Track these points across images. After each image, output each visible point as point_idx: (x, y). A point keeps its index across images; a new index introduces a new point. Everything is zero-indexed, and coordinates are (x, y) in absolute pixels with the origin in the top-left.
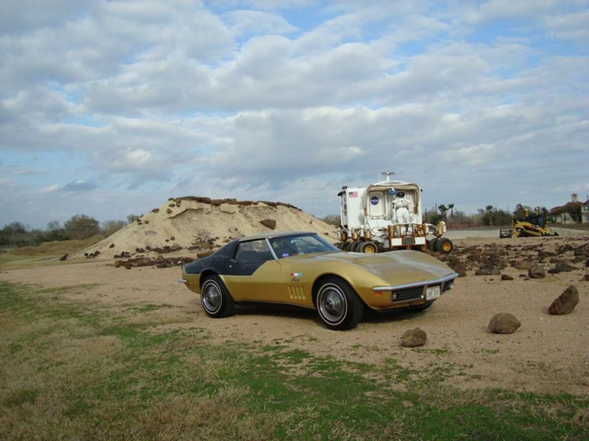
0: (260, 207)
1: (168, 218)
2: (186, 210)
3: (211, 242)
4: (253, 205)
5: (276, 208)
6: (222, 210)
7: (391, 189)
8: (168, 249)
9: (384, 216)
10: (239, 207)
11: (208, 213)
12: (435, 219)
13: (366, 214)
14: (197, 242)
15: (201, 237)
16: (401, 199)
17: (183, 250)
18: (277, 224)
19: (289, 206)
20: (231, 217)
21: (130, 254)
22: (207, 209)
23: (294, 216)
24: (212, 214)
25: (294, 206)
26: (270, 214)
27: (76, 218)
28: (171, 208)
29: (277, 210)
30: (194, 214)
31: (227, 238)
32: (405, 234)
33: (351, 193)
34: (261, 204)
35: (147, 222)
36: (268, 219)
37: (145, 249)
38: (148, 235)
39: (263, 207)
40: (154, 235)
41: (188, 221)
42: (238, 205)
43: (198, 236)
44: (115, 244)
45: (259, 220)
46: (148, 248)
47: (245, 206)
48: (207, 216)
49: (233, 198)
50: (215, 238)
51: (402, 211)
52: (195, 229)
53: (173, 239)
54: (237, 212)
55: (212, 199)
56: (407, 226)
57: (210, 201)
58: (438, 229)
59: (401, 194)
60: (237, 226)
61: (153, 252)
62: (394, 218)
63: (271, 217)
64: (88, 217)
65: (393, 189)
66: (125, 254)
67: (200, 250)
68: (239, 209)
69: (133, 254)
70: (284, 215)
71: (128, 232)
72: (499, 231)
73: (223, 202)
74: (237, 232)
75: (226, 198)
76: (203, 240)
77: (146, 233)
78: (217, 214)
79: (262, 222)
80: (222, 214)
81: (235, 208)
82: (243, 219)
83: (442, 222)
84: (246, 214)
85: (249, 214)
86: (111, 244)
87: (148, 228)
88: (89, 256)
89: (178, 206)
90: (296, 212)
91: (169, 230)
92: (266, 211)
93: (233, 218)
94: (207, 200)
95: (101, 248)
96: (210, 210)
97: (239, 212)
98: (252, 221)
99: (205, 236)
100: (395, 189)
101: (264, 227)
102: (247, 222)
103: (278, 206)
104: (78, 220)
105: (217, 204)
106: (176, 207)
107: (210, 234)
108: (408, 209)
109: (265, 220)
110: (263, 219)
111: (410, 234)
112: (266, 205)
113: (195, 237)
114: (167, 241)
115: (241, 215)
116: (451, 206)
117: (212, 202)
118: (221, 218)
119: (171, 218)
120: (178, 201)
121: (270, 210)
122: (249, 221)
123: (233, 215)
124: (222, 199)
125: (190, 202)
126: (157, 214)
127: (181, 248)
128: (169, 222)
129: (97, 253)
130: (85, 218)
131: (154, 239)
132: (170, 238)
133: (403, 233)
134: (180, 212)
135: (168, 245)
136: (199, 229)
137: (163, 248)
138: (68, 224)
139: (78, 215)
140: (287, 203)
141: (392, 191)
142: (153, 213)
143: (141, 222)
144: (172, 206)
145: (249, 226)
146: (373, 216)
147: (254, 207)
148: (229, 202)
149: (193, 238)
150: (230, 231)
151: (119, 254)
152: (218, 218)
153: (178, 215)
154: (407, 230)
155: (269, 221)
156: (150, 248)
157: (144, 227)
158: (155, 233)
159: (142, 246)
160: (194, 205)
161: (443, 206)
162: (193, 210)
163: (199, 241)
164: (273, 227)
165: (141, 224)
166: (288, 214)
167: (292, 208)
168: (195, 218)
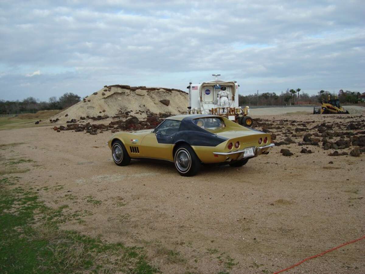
0: (161, 91)
1: (102, 98)
2: (115, 93)
3: (127, 113)
4: (156, 91)
5: (171, 92)
6: (136, 93)
7: (217, 85)
8: (100, 118)
9: (213, 102)
10: (148, 92)
11: (128, 95)
12: (287, 98)
13: (201, 101)
14: (119, 113)
15: (122, 110)
16: (223, 91)
17: (109, 118)
18: (171, 102)
19: (179, 91)
20: (142, 98)
21: (77, 121)
22: (127, 93)
23: (182, 98)
24: (130, 96)
25: (184, 91)
26: (167, 96)
27: (66, 94)
28: (105, 92)
29: (172, 94)
30: (119, 96)
31: (138, 111)
32: (222, 114)
33: (193, 87)
34: (161, 90)
35: (89, 101)
36: (165, 99)
37: (85, 118)
38: (89, 109)
39: (163, 92)
40: (93, 109)
41: (115, 100)
42: (147, 90)
43: (120, 110)
44: (68, 114)
45: (160, 100)
46: (88, 117)
47: (152, 91)
48: (127, 97)
49: (144, 86)
50: (130, 111)
51: (224, 99)
52: (119, 105)
53: (104, 111)
54: (146, 95)
55: (131, 86)
56: (224, 109)
57: (130, 88)
58: (244, 111)
59: (223, 88)
60: (145, 104)
61: (90, 119)
62: (219, 103)
63: (168, 98)
64: (74, 94)
65: (218, 85)
66: (73, 121)
67: (119, 118)
68: (147, 93)
69: (78, 121)
70: (176, 97)
71: (77, 107)
72: (313, 108)
73: (137, 88)
74: (144, 107)
75: (140, 86)
76: (123, 112)
77: (88, 108)
78: (133, 96)
79: (161, 101)
80: (136, 96)
81: (145, 92)
82: (149, 99)
83: (247, 106)
84: (152, 96)
85: (154, 96)
86: (66, 114)
87: (89, 104)
88: (52, 121)
89: (109, 91)
90: (184, 95)
91: (102, 106)
92: (164, 94)
93: (143, 99)
94: (128, 87)
95: (60, 116)
96: (129, 93)
97: (147, 94)
98: (154, 100)
99: (124, 110)
100: (219, 85)
101: (162, 104)
102: (152, 101)
103: (172, 91)
104: (67, 96)
105: (134, 89)
106: (108, 91)
107: (127, 108)
108: (228, 97)
109: (163, 100)
110: (162, 99)
111: (226, 114)
112: (165, 91)
113: (118, 110)
114: (100, 112)
115: (148, 96)
116: (299, 90)
117: (131, 88)
118: (136, 99)
119: (104, 98)
120: (110, 88)
121: (167, 94)
122: (153, 101)
123: (143, 97)
124: (137, 86)
125: (117, 88)
126: (96, 95)
127: (108, 117)
128: (103, 100)
129: (57, 120)
130: (72, 95)
131: (93, 111)
132: (102, 110)
133: (221, 113)
134: (110, 95)
135: (100, 115)
136: (122, 105)
137: (97, 117)
138: (61, 99)
139: (68, 93)
140: (179, 89)
141: (217, 86)
142: (94, 95)
143: (85, 101)
144: (106, 91)
145: (152, 104)
146: (206, 102)
147: (157, 92)
148: (141, 88)
149: (117, 111)
150: (140, 106)
151: (70, 120)
152: (133, 98)
153: (108, 97)
154: (224, 112)
155: (165, 100)
156: (89, 117)
157: (87, 104)
158: (93, 107)
159: (84, 116)
160: (120, 90)
161: (292, 90)
162: (119, 93)
163: (120, 112)
164: (167, 104)
165: (86, 102)
166: (178, 96)
167: (181, 93)
168: (120, 98)
